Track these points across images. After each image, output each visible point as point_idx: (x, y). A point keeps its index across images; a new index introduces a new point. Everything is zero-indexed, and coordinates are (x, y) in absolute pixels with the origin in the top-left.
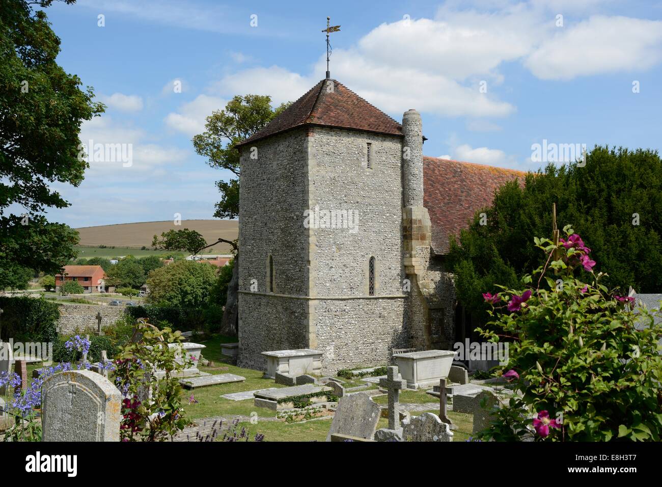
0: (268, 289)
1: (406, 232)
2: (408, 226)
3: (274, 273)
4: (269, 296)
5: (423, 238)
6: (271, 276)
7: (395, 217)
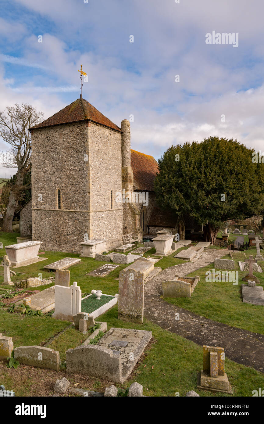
0: (57, 207)
1: (123, 178)
2: (125, 176)
3: (62, 199)
4: (58, 211)
5: (131, 181)
6: (59, 200)
7: (119, 171)
